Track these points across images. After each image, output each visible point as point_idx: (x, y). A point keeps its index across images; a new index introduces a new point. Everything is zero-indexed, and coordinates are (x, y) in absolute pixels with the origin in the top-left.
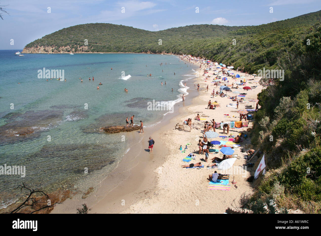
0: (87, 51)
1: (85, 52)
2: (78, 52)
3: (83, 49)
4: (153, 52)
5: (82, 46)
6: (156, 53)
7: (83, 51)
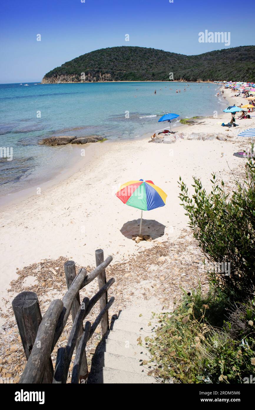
0: (110, 80)
1: (108, 81)
2: (100, 81)
3: (105, 77)
4: (186, 80)
5: (104, 74)
6: (190, 81)
7: (105, 80)
